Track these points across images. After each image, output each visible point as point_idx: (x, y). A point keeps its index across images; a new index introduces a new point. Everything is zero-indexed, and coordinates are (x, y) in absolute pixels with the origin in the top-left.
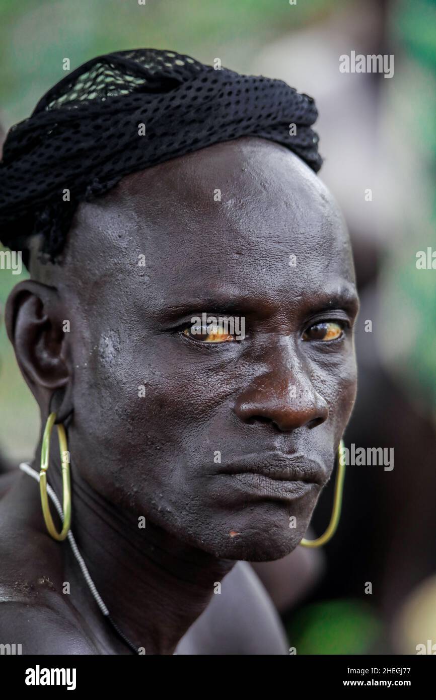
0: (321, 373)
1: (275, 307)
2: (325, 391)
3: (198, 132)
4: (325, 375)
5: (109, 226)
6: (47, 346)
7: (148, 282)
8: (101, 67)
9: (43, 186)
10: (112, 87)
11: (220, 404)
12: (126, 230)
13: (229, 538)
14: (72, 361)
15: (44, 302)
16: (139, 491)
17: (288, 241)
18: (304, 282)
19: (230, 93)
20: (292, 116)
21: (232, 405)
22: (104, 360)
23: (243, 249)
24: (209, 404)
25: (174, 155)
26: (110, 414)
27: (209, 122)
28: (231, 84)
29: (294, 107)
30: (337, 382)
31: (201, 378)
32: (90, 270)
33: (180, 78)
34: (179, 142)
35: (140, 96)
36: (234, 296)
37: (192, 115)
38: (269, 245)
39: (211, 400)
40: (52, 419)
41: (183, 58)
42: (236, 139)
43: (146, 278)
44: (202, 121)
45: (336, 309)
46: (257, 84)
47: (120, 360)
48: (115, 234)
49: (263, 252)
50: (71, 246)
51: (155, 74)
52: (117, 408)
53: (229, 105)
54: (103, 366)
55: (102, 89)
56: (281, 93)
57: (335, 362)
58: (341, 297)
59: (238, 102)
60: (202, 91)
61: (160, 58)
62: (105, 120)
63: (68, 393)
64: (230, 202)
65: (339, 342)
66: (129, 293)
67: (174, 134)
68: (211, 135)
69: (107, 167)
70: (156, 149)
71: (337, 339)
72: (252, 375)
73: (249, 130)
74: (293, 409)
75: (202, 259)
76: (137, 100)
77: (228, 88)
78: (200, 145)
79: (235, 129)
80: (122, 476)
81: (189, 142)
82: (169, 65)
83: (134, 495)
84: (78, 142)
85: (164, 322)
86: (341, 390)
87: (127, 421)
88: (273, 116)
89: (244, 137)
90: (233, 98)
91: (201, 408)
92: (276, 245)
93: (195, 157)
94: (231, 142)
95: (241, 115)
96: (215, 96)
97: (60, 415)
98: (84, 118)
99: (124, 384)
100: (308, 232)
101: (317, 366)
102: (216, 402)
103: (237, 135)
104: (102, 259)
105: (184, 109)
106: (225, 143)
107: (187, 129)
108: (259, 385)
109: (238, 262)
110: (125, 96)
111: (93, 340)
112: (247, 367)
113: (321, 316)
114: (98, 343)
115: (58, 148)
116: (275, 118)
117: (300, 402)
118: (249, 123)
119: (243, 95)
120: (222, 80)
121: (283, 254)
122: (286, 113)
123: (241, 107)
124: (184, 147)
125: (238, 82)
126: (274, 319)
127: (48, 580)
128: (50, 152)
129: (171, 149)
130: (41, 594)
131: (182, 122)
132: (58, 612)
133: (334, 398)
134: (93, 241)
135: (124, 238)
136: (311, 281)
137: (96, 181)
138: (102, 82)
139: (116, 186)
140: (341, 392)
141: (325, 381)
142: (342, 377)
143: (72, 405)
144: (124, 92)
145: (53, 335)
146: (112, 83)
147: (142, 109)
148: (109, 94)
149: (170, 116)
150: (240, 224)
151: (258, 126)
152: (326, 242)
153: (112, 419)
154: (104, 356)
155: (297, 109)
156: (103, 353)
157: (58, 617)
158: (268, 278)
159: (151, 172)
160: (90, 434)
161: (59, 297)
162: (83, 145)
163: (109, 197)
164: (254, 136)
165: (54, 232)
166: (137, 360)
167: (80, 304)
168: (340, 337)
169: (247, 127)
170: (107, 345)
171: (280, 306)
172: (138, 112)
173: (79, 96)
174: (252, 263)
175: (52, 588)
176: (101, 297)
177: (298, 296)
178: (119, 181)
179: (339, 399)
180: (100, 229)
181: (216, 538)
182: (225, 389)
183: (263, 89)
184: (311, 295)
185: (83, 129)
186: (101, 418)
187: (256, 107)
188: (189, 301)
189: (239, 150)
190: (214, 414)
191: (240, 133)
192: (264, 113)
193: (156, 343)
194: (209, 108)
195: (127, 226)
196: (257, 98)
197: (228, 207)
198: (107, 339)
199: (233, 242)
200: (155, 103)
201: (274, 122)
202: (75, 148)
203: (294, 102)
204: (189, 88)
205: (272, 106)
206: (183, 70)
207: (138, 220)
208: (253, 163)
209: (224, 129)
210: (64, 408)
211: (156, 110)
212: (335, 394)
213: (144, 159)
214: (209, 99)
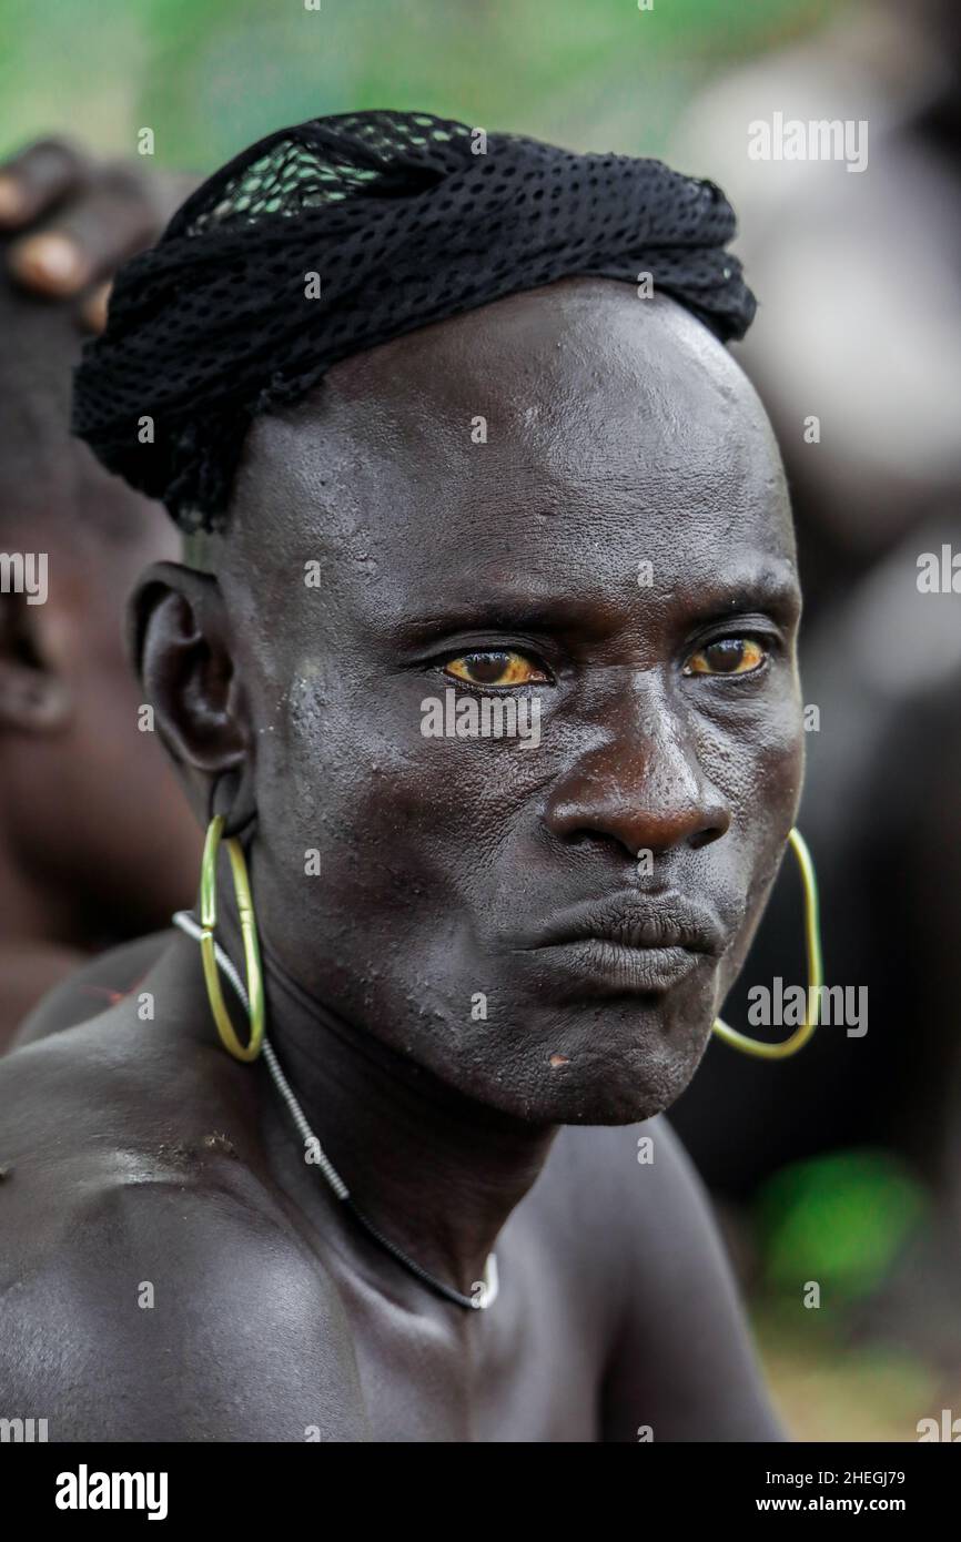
0: (722, 739)
1: (620, 616)
2: (728, 775)
3: (475, 272)
4: (729, 743)
5: (303, 463)
6: (205, 691)
7: (374, 572)
8: (291, 147)
9: (182, 384)
10: (312, 188)
11: (519, 809)
12: (334, 471)
13: (548, 1069)
14: (249, 721)
15: (192, 604)
16: (383, 975)
17: (645, 486)
18: (677, 564)
19: (539, 194)
20: (672, 231)
21: (541, 809)
22: (298, 722)
23: (554, 505)
24: (499, 809)
25: (429, 319)
26: (314, 827)
27: (497, 251)
28: (542, 175)
29: (675, 213)
30: (755, 754)
31: (480, 758)
32: (270, 546)
33: (441, 167)
34: (437, 296)
35: (363, 204)
36: (537, 597)
37: (462, 239)
38: (605, 496)
39: (501, 801)
40: (216, 830)
41: (447, 125)
42: (552, 283)
43: (371, 565)
44: (481, 252)
45: (750, 612)
46: (597, 172)
47: (326, 723)
48: (316, 478)
49: (593, 510)
50: (238, 498)
51: (392, 161)
52: (324, 817)
53: (537, 216)
54: (298, 735)
55: (292, 193)
56: (646, 188)
57: (751, 716)
58: (758, 590)
59: (555, 211)
60: (484, 192)
61: (403, 129)
62: (295, 254)
63: (245, 781)
64: (530, 412)
65: (758, 677)
66: (341, 594)
67: (427, 279)
68: (501, 277)
69: (301, 346)
70: (392, 308)
71: (754, 670)
72: (578, 748)
73: (578, 265)
74: (654, 816)
75: (475, 525)
76: (355, 213)
77: (534, 185)
78: (478, 297)
79: (548, 265)
80: (347, 946)
81: (457, 292)
82: (418, 141)
83: (372, 984)
84: (242, 299)
85: (405, 650)
86: (763, 771)
87: (346, 842)
88: (628, 235)
89: (569, 278)
90: (546, 203)
91: (481, 817)
92: (621, 495)
93: (468, 322)
94: (540, 291)
95: (561, 235)
96: (507, 202)
97: (232, 820)
98: (255, 250)
99: (336, 770)
100: (687, 467)
101: (713, 725)
102: (510, 805)
103: (554, 275)
104: (290, 526)
105: (445, 230)
106: (528, 293)
107: (452, 268)
108: (590, 768)
109: (546, 531)
110: (336, 204)
111: (281, 683)
112: (569, 734)
113: (719, 627)
114: (290, 689)
115: (204, 312)
116: (633, 238)
117: (667, 803)
118: (578, 250)
119: (566, 194)
120: (524, 167)
121: (635, 511)
122: (657, 226)
123: (562, 220)
124: (445, 305)
125: (558, 171)
126: (619, 640)
127: (223, 1139)
128: (190, 319)
129: (421, 308)
130: (210, 1166)
131: (443, 254)
132: (243, 1198)
133: (747, 787)
134: (275, 491)
135: (330, 487)
136: (693, 562)
137: (277, 378)
138: (293, 177)
139: (319, 383)
140: (762, 773)
141: (728, 756)
142: (765, 745)
143: (253, 802)
144: (337, 196)
145: (215, 668)
146: (312, 181)
147: (364, 231)
148: (306, 203)
149: (421, 242)
150: (549, 455)
151: (598, 255)
152: (726, 483)
153: (318, 838)
154: (299, 714)
155: (682, 217)
156: (297, 708)
157: (244, 1209)
158: (604, 561)
159: (381, 354)
160: (283, 864)
161: (220, 595)
162: (253, 305)
163: (304, 406)
164: (591, 276)
165: (208, 471)
166: (358, 723)
167: (256, 610)
168: (760, 666)
169: (576, 258)
170: (304, 694)
171: (629, 615)
172: (356, 238)
173: (253, 204)
174: (572, 531)
175: (232, 1152)
176: (293, 599)
177: (666, 593)
178: (323, 373)
179: (758, 788)
180: (289, 467)
181: (526, 1070)
182: (527, 779)
183: (609, 182)
184: (693, 590)
185: (250, 272)
186: (297, 835)
187: (592, 219)
188: (450, 609)
189: (555, 306)
190: (507, 829)
191: (560, 270)
192: (610, 229)
193: (392, 691)
194: (496, 226)
195: (336, 464)
196: (595, 201)
197: (525, 421)
198: (305, 681)
199: (535, 492)
200: (389, 218)
201: (632, 245)
202: (238, 310)
203: (677, 202)
204: (457, 187)
205: (626, 214)
206: (447, 151)
207: (357, 451)
208: (580, 332)
209: (527, 265)
210: (239, 809)
211: (392, 232)
212: (749, 780)
213: (370, 329)
214: (497, 207)
